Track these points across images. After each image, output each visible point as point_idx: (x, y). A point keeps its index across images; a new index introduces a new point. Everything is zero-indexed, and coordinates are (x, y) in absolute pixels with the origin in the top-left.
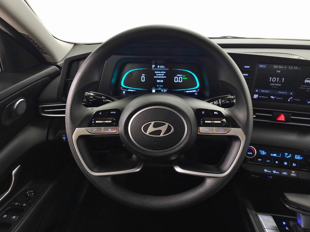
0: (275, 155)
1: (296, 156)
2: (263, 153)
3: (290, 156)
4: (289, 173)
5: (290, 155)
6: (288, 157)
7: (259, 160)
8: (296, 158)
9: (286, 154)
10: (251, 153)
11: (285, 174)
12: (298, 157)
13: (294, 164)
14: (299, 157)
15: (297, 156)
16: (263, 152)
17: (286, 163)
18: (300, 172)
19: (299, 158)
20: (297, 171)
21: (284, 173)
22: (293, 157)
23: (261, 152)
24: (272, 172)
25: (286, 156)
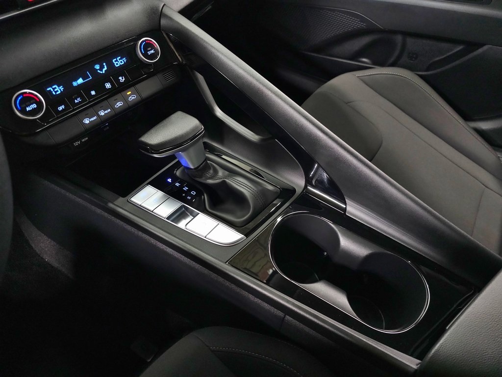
0: (80, 81)
1: (115, 61)
2: (58, 89)
3: (106, 68)
4: (125, 99)
5: (104, 64)
6: (104, 70)
7: (60, 108)
8: (117, 64)
9: (97, 67)
10: (34, 106)
11: (120, 105)
12: (119, 62)
13: (120, 78)
14: (120, 59)
15: (117, 61)
16: (55, 88)
17: (108, 86)
18: (138, 86)
20: (133, 88)
21: (118, 104)
22: (111, 65)
23: (52, 90)
24: (98, 115)
25: (98, 71)
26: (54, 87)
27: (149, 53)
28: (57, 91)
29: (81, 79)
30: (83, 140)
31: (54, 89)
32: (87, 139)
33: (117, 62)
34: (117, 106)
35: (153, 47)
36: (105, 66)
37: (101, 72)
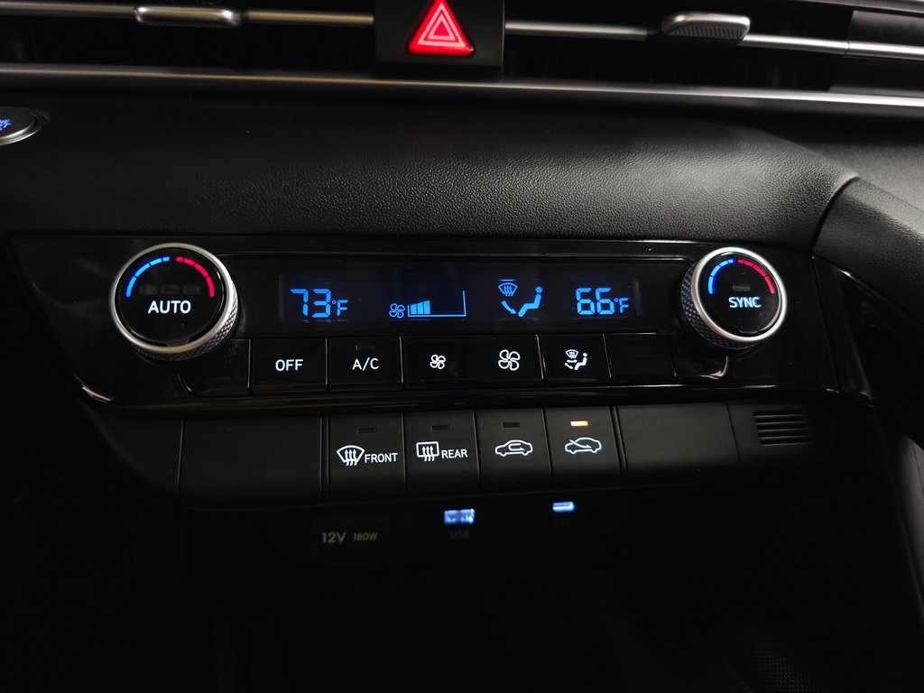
0: (422, 309)
1: (584, 296)
2: (327, 305)
3: (535, 305)
4: (550, 441)
5: (539, 290)
6: (526, 307)
7: (283, 365)
8: (586, 307)
9: (508, 288)
10: (184, 307)
11: (521, 451)
13: (572, 354)
14: (603, 296)
15: (591, 296)
16: (323, 297)
17: (509, 360)
18: (629, 414)
19: (606, 307)
20: (604, 414)
21: (510, 444)
22: (559, 301)
23: (306, 299)
24: (409, 454)
25: (504, 303)
26: (318, 291)
27: (737, 302)
28: (322, 309)
29: (427, 304)
30: (359, 537)
31: (313, 297)
32: (373, 536)
33: (588, 301)
34: (503, 450)
35: (758, 284)
36: (538, 299)
37: (513, 312)
